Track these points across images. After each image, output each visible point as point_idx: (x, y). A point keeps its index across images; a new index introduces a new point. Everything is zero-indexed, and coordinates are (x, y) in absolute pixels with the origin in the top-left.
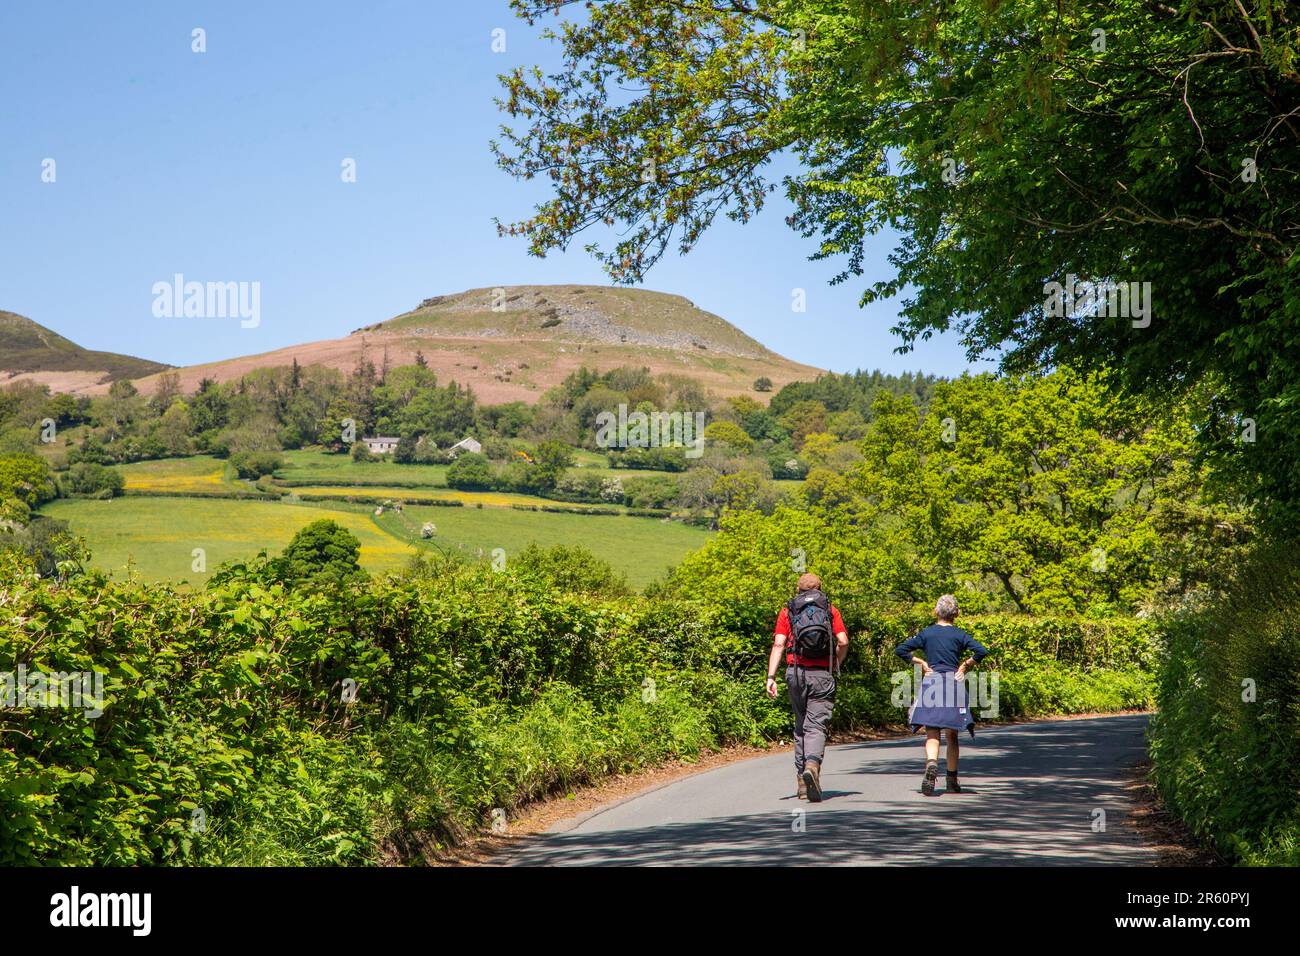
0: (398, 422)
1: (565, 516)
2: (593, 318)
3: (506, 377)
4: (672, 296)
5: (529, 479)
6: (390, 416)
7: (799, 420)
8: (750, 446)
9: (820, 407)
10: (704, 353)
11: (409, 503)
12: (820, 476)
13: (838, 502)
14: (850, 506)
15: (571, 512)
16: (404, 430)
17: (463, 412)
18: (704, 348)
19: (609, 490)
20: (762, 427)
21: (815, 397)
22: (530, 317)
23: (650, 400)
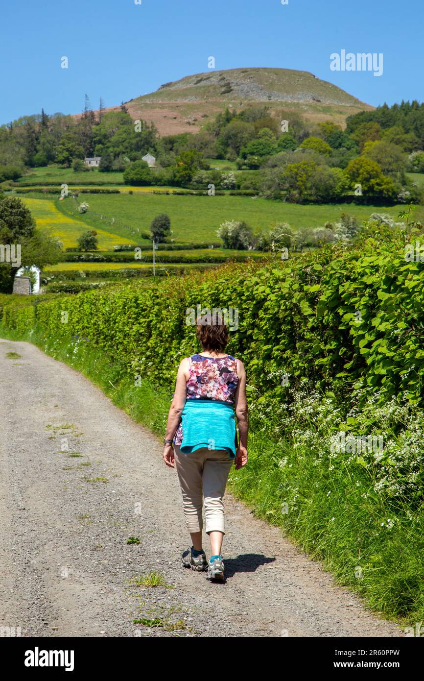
0: (108, 147)
1: (187, 197)
2: (252, 87)
3: (193, 122)
4: (302, 72)
5: (175, 176)
6: (103, 144)
7: (363, 134)
8: (330, 152)
9: (377, 126)
10: (319, 104)
11: (84, 192)
12: (357, 162)
13: (370, 178)
14: (378, 181)
15: (192, 194)
16: (112, 152)
17: (146, 139)
18: (319, 101)
19: (226, 181)
20: (340, 140)
21: (374, 119)
22: (215, 88)
23: (268, 127)
